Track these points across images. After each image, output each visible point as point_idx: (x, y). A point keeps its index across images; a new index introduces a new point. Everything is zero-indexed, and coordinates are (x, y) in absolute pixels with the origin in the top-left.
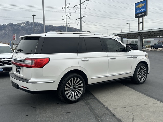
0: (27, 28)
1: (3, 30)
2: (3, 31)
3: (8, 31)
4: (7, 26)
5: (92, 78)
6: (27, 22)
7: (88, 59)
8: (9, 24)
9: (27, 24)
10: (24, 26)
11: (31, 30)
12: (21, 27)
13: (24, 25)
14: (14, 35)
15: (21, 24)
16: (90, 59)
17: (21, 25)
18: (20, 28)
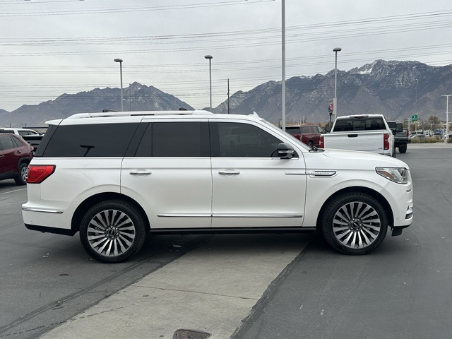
0: (377, 79)
1: (315, 89)
2: (314, 94)
3: (327, 92)
4: (323, 80)
5: (159, 216)
6: (379, 64)
7: (147, 171)
8: (329, 73)
9: (379, 69)
10: (368, 75)
11: (387, 84)
12: (361, 79)
13: (370, 71)
14: (332, 101)
15: (362, 69)
16: (153, 171)
17: (362, 73)
18: (358, 81)
